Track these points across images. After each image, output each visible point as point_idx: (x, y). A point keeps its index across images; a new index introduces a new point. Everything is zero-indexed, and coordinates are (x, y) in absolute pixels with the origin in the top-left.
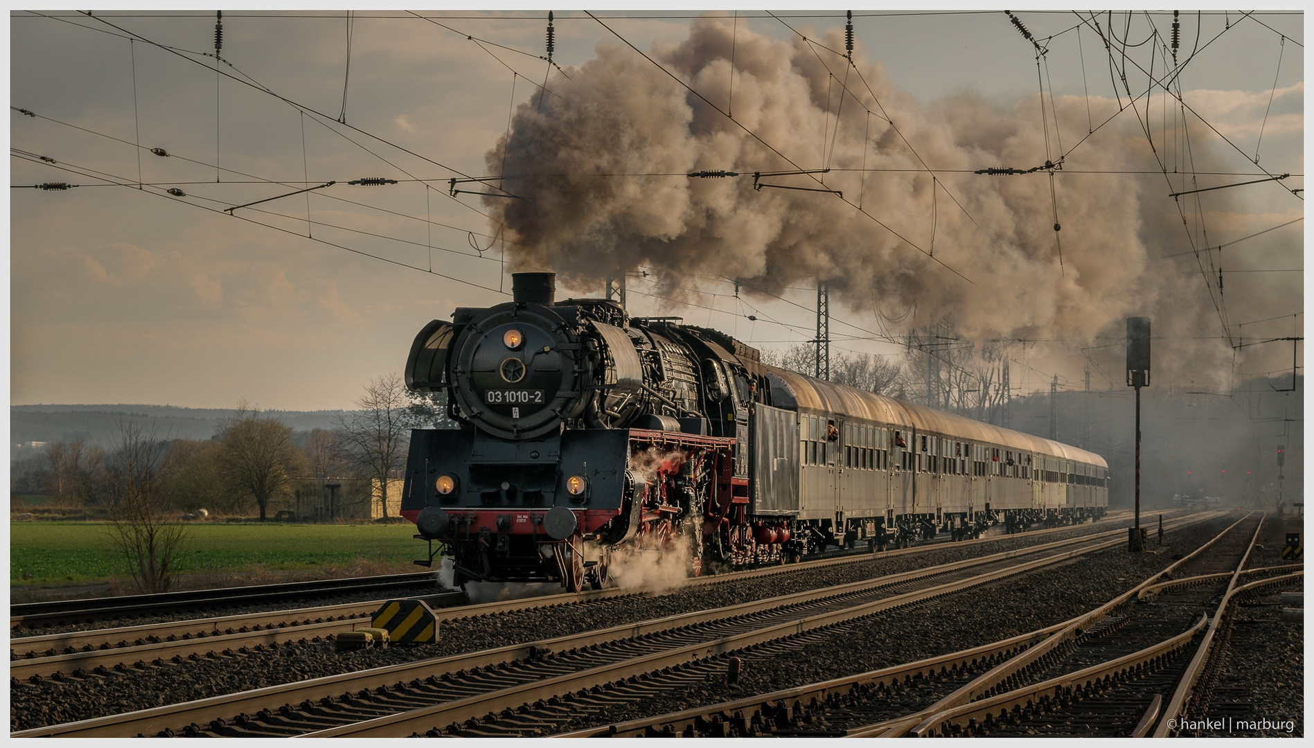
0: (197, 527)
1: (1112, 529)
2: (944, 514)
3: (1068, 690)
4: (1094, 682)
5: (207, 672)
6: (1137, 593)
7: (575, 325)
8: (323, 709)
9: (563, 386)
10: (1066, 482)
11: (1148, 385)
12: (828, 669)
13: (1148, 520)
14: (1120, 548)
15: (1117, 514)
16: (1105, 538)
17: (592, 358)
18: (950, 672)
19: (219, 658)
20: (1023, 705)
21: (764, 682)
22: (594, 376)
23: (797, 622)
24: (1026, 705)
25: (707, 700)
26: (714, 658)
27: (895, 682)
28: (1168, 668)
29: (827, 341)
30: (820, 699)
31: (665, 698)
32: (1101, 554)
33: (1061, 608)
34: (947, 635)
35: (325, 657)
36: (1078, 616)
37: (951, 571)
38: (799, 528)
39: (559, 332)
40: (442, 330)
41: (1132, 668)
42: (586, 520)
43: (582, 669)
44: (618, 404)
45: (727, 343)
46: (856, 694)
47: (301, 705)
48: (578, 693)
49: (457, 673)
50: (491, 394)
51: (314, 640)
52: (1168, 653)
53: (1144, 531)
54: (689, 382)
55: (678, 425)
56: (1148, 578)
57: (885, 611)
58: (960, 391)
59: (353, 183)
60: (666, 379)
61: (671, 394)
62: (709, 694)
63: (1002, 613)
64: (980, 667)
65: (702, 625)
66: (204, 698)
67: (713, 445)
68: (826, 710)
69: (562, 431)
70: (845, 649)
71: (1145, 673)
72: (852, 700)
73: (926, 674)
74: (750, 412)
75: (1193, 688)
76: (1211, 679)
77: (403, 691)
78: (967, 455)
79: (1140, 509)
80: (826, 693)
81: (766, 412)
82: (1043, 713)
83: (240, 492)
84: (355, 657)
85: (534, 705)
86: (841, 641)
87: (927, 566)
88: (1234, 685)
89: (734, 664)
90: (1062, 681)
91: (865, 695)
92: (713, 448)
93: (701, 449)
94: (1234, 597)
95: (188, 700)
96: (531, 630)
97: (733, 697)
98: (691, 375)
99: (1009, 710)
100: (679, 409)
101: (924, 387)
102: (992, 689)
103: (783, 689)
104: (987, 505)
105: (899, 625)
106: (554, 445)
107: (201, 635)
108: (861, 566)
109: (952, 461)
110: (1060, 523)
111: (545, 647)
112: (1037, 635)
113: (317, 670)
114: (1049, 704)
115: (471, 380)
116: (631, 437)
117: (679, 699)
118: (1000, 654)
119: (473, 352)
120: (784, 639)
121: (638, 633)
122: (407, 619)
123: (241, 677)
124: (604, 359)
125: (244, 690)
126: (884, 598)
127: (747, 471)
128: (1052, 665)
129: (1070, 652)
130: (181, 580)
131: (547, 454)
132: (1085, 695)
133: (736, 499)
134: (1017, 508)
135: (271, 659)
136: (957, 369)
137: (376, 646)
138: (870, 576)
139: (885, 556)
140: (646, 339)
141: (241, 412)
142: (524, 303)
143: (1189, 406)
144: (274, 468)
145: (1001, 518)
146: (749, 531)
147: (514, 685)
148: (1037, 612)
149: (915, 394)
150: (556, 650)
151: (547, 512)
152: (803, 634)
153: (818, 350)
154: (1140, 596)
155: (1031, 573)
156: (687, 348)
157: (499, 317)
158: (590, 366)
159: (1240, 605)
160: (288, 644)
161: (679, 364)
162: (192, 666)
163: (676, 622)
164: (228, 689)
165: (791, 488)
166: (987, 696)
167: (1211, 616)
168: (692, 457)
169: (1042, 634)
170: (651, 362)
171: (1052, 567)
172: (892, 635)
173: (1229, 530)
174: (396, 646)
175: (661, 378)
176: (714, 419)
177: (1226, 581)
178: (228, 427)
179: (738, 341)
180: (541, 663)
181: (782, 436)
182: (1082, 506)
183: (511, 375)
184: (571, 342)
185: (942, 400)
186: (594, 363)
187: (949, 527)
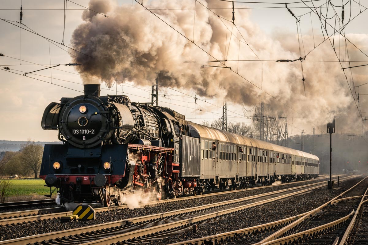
0: (14, 181)
1: (322, 181)
2: (258, 176)
3: (307, 235)
4: (316, 233)
5: (17, 230)
6: (330, 203)
7: (107, 104)
8: (56, 242)
9: (103, 128)
10: (304, 165)
11: (334, 133)
12: (227, 228)
13: (334, 178)
14: (325, 188)
15: (324, 176)
16: (320, 184)
17: (114, 117)
18: (268, 229)
19: (21, 225)
20: (292, 241)
21: (205, 233)
22: (115, 124)
23: (216, 212)
24: (293, 240)
25: (186, 239)
26: (188, 225)
27: (249, 232)
28: (341, 228)
29: (226, 118)
30: (224, 238)
31: (171, 238)
32: (318, 190)
33: (305, 208)
34: (266, 217)
35: (57, 225)
36: (310, 210)
37: (268, 195)
38: (201, 182)
39: (101, 107)
40: (56, 106)
41: (329, 228)
42: (111, 179)
43: (144, 228)
44: (125, 135)
45: (172, 113)
46: (236, 237)
47: (49, 240)
48: (142, 237)
49: (101, 230)
50: (75, 131)
51: (53, 219)
52: (341, 223)
53: (333, 182)
54: (155, 127)
55: (150, 143)
56: (334, 198)
57: (246, 209)
58: (271, 135)
59: (66, 65)
60: (145, 125)
61: (148, 131)
62: (187, 237)
63: (285, 209)
64: (278, 228)
65: (184, 214)
66: (16, 238)
67: (164, 150)
68: (226, 242)
69: (102, 145)
70: (232, 222)
71: (333, 229)
72: (235, 239)
73: (259, 230)
74: (180, 138)
75: (349, 235)
76: (355, 231)
77: (83, 236)
78: (267, 155)
79: (332, 174)
80: (226, 236)
81: (187, 139)
82: (299, 243)
83: (28, 169)
84: (67, 225)
85: (127, 240)
86: (231, 219)
87: (260, 194)
88: (363, 233)
89: (195, 227)
90: (305, 232)
91: (239, 237)
92: (164, 152)
93: (160, 152)
94: (363, 204)
95: (11, 239)
96: (126, 215)
97: (194, 238)
98: (157, 124)
99: (287, 242)
100: (151, 137)
101: (259, 133)
102: (282, 235)
103: (211, 235)
104: (275, 173)
105: (250, 213)
106: (99, 150)
107: (15, 217)
108: (238, 194)
109: (261, 158)
110: (302, 180)
111: (131, 221)
112: (297, 217)
113: (54, 229)
114: (301, 240)
115: (67, 125)
116: (129, 147)
117: (176, 239)
118: (285, 223)
119: (68, 114)
120: (212, 218)
121: (162, 216)
122: (85, 212)
123: (29, 231)
124: (119, 117)
125: (30, 236)
126: (245, 204)
127: (178, 160)
128: (302, 227)
129: (308, 222)
130: (9, 199)
131: (96, 154)
132: (313, 237)
133: (174, 171)
134: (286, 174)
135: (39, 225)
136: (270, 127)
137: (74, 221)
138: (241, 197)
139: (246, 190)
140: (137, 110)
141: (29, 142)
142: (87, 96)
143: (348, 140)
144: (40, 161)
145: (280, 178)
146: (181, 183)
147: (121, 234)
148: (297, 209)
149: (256, 136)
150: (135, 222)
151: (95, 176)
152: (218, 217)
153: (223, 121)
154: (331, 204)
155: (295, 196)
156: (155, 114)
157: (79, 101)
158: (113, 120)
159: (365, 206)
160: (45, 220)
161: (152, 120)
162: (12, 227)
163: (175, 213)
164: (25, 235)
165: (197, 167)
166: (280, 237)
167: (355, 210)
168: (156, 155)
169: (299, 217)
170: (140, 119)
171: (302, 194)
172: (248, 217)
173: (361, 182)
174: (81, 221)
175: (144, 125)
176: (165, 141)
177: (360, 198)
178: (24, 147)
179: (176, 112)
180: (130, 227)
181: (193, 147)
182: (310, 173)
183: (82, 123)
184: (105, 110)
185: (265, 138)
186: (115, 119)
187: (260, 181)
